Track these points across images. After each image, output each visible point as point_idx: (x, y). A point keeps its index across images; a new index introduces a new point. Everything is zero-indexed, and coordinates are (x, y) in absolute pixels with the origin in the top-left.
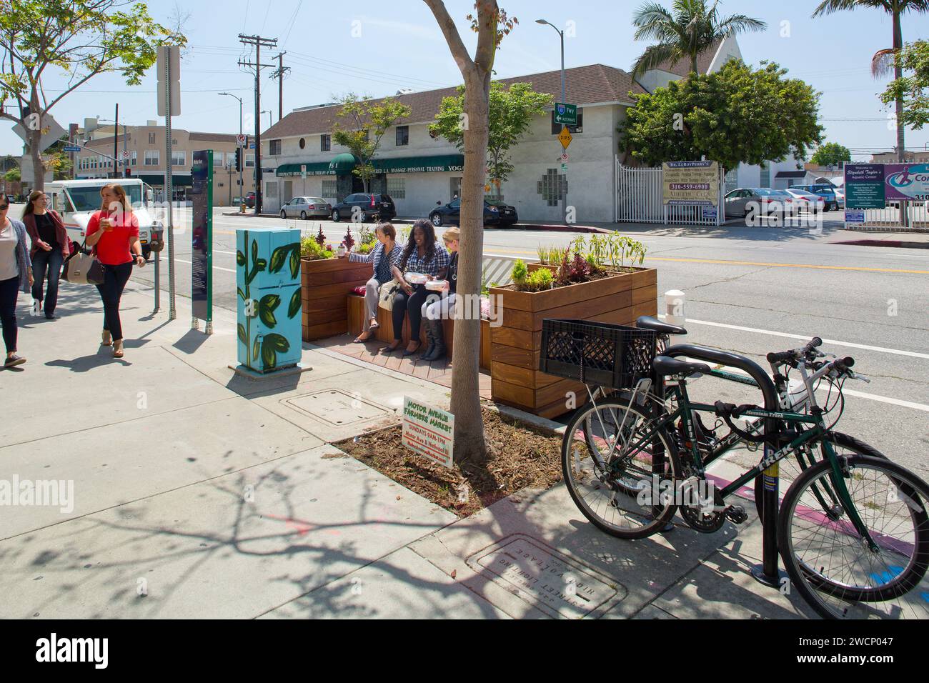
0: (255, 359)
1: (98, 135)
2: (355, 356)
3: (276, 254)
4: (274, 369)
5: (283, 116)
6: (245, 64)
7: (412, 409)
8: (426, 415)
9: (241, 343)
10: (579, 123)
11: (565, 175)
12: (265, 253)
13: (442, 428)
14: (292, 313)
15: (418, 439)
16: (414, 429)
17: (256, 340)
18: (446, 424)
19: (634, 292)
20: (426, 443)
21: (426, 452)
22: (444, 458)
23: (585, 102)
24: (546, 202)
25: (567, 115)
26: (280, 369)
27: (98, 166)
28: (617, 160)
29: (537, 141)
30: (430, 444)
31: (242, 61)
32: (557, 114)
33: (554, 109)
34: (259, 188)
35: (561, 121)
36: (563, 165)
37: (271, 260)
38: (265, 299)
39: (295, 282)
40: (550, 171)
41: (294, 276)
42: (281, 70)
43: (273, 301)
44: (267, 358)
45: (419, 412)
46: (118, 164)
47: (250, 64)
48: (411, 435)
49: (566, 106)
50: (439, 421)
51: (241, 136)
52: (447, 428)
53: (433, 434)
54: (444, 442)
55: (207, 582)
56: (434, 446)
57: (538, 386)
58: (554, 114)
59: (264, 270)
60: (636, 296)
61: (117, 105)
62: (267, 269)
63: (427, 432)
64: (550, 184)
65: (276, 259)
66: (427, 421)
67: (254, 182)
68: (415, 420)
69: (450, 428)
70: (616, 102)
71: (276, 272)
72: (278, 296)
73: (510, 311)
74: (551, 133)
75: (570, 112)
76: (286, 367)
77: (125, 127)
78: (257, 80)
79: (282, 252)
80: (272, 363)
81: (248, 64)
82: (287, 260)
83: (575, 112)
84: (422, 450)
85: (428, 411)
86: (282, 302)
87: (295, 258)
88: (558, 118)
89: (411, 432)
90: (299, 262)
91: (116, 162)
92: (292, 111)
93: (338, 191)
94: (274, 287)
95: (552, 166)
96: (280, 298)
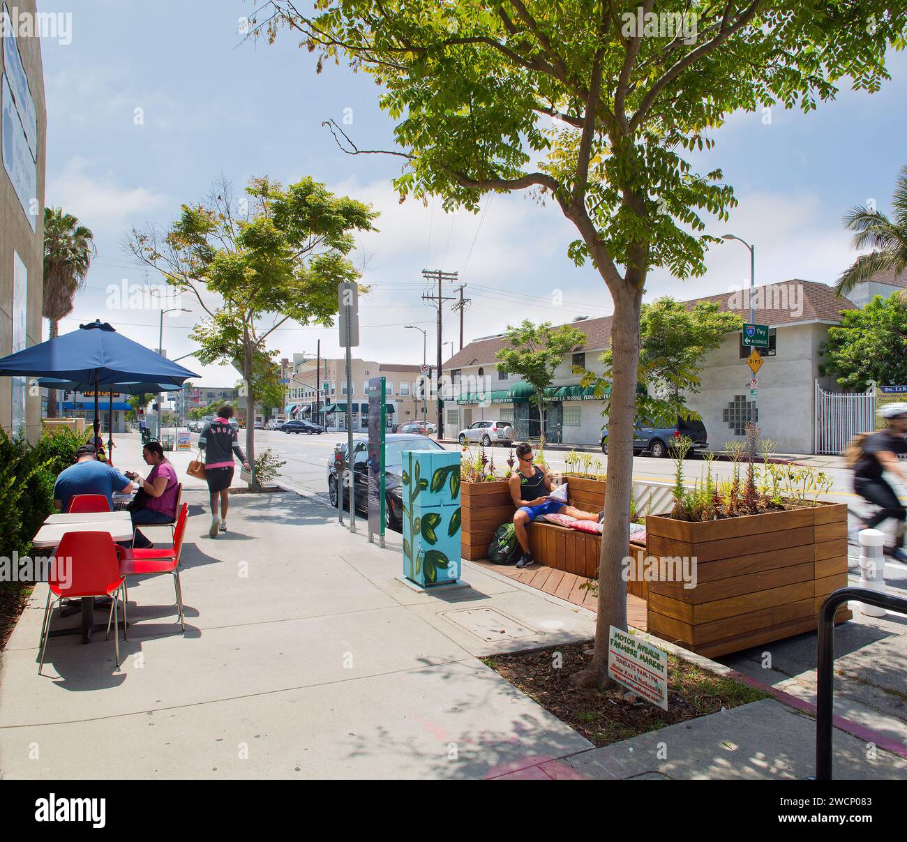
0: (418, 573)
1: (304, 368)
2: (513, 577)
3: (437, 474)
4: (434, 583)
5: (464, 346)
6: (428, 298)
7: (619, 641)
8: (635, 649)
9: (406, 557)
10: (772, 344)
11: (754, 402)
12: (427, 474)
13: (654, 665)
14: (452, 531)
15: (626, 673)
16: (621, 662)
17: (418, 555)
18: (657, 661)
19: (817, 529)
20: (635, 678)
21: (635, 688)
22: (658, 698)
23: (779, 322)
24: (733, 431)
25: (757, 336)
26: (440, 584)
27: (304, 395)
28: (817, 385)
29: (723, 366)
30: (640, 680)
31: (426, 295)
32: (746, 336)
33: (742, 331)
34: (441, 415)
35: (750, 344)
36: (752, 392)
37: (433, 480)
38: (426, 518)
39: (454, 502)
40: (737, 397)
41: (454, 496)
42: (462, 302)
43: (434, 520)
44: (428, 573)
45: (626, 645)
46: (320, 393)
47: (433, 298)
48: (618, 668)
49: (757, 327)
50: (649, 657)
51: (425, 367)
52: (659, 667)
53: (643, 670)
54: (656, 681)
55: (350, 767)
56: (645, 683)
57: (697, 622)
58: (742, 337)
59: (426, 490)
60: (819, 533)
61: (319, 340)
62: (429, 488)
63: (637, 667)
64: (738, 411)
65: (437, 480)
66: (636, 656)
67: (437, 410)
68: (622, 652)
69: (663, 667)
70: (816, 320)
71: (437, 492)
72: (439, 515)
73: (668, 541)
74: (739, 356)
75: (761, 333)
76: (447, 583)
77: (325, 360)
78: (440, 312)
79: (443, 472)
80: (433, 577)
81: (431, 298)
82: (448, 480)
83: (767, 333)
84: (631, 685)
85: (637, 645)
86: (442, 521)
87: (455, 480)
88: (747, 341)
89: (618, 664)
90: (459, 484)
91: (318, 392)
92: (472, 342)
93: (515, 418)
94: (436, 506)
95: (740, 393)
96: (440, 516)
